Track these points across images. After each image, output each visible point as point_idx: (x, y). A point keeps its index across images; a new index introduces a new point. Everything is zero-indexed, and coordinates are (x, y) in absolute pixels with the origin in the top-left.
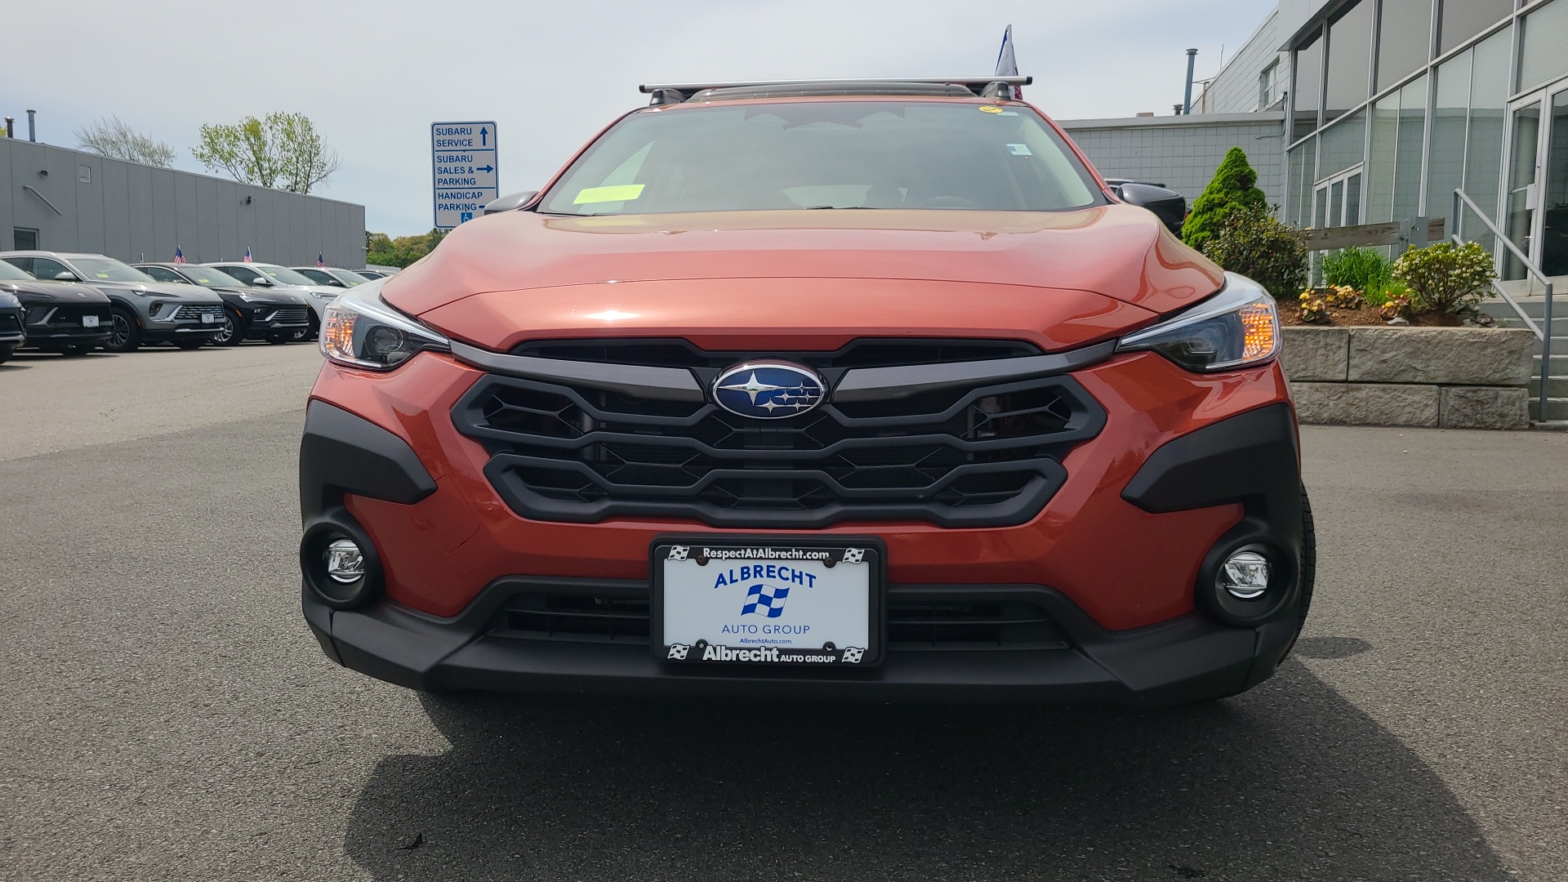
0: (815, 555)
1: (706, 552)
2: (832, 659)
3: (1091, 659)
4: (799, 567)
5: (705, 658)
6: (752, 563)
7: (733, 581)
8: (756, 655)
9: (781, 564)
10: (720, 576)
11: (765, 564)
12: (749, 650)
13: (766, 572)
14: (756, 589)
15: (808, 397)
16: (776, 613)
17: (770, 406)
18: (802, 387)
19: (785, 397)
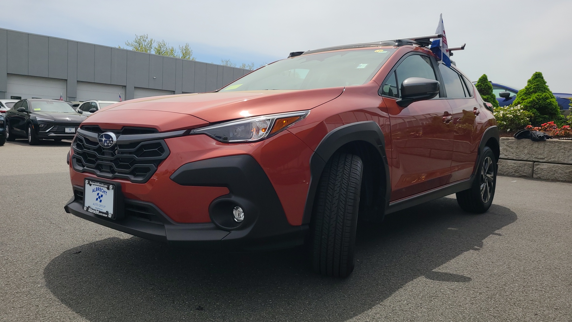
1: (91, 183)
2: (107, 215)
4: (105, 189)
5: (88, 211)
6: (97, 187)
7: (95, 191)
8: (96, 212)
9: (102, 188)
10: (93, 190)
11: (100, 187)
12: (95, 210)
13: (99, 190)
14: (98, 194)
15: (111, 142)
16: (101, 201)
17: (106, 144)
18: (111, 139)
19: (108, 142)
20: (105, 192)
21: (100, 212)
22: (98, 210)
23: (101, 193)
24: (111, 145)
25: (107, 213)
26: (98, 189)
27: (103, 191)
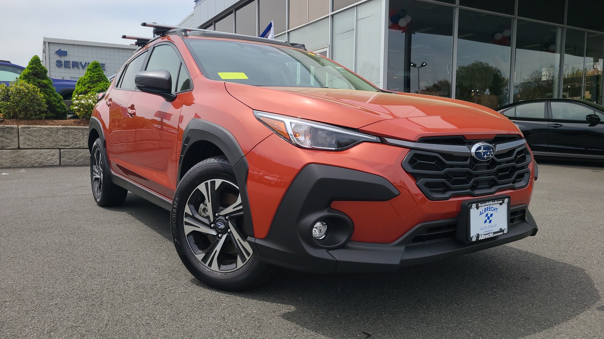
0: (496, 202)
1: (480, 205)
2: (502, 233)
3: (528, 223)
4: (495, 206)
5: (479, 239)
6: (486, 207)
7: (483, 213)
8: (489, 236)
9: (491, 206)
10: (481, 212)
11: (488, 206)
12: (488, 234)
13: (489, 209)
14: (487, 215)
15: (492, 153)
16: (490, 222)
17: (485, 156)
18: (491, 150)
19: (488, 153)
20: (496, 209)
21: (494, 233)
22: (491, 232)
23: (490, 213)
24: (491, 157)
25: (501, 230)
26: (487, 209)
27: (493, 209)
